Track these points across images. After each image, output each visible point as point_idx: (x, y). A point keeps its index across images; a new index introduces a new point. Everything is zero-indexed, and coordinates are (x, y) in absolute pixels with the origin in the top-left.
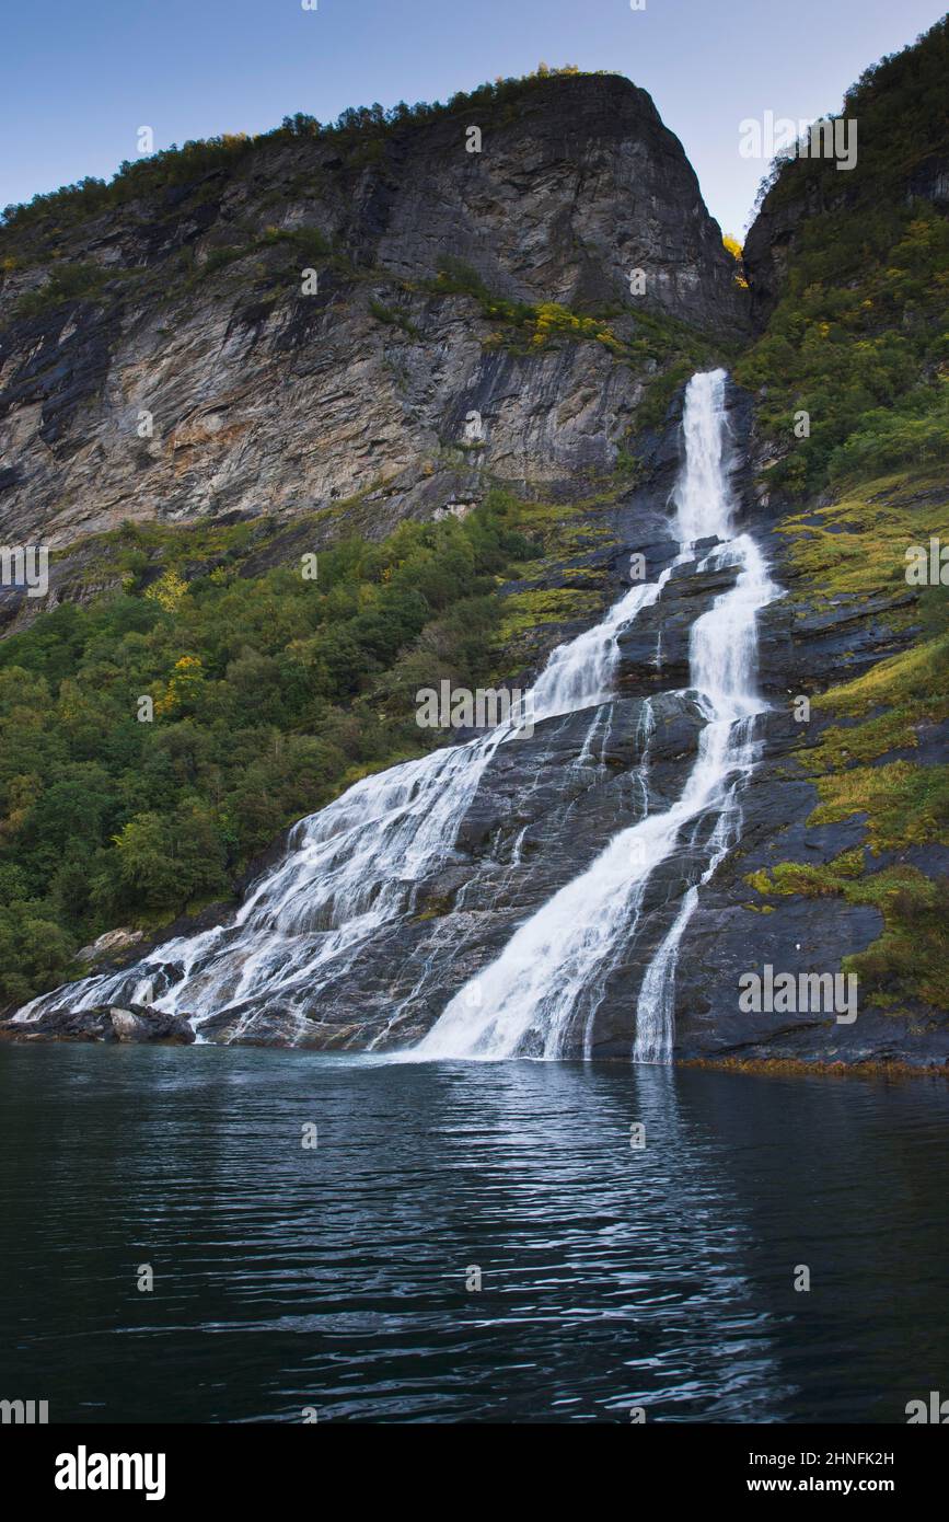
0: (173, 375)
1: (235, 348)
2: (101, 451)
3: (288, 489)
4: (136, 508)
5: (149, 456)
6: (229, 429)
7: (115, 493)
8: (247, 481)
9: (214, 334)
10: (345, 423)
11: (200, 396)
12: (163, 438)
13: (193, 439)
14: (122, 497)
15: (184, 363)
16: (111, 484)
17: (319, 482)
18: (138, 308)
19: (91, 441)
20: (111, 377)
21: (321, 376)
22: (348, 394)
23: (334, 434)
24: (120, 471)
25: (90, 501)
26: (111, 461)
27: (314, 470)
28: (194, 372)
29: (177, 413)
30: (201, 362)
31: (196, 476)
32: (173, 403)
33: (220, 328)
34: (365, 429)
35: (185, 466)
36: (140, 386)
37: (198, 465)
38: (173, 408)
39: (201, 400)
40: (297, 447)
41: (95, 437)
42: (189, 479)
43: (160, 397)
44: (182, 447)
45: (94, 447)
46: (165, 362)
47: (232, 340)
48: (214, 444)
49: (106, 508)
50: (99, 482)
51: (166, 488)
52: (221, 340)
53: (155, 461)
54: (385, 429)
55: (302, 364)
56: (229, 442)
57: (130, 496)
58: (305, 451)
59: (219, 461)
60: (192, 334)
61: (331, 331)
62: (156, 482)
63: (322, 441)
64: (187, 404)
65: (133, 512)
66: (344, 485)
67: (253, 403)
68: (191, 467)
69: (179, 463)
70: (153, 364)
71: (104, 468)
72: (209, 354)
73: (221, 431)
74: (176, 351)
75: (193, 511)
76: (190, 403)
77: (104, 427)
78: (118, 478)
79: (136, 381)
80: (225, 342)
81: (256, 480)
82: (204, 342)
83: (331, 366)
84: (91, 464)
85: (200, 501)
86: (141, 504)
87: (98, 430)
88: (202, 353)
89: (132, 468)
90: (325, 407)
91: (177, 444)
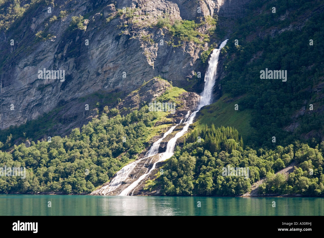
0: (101, 52)
1: (114, 46)
2: (89, 72)
3: (128, 82)
4: (97, 86)
5: (99, 73)
6: (115, 67)
7: (93, 82)
8: (119, 80)
9: (109, 43)
10: (138, 67)
11: (108, 58)
12: (101, 68)
13: (107, 69)
14: (94, 83)
15: (103, 50)
16: (92, 80)
17: (134, 81)
18: (92, 32)
19: (86, 69)
20: (89, 52)
21: (132, 55)
22: (138, 60)
23: (136, 70)
24: (93, 77)
25: (88, 84)
26: (91, 74)
27: (133, 78)
28: (106, 52)
29: (103, 62)
30: (107, 50)
31: (109, 78)
32: (102, 60)
33: (110, 41)
34: (142, 69)
35: (107, 76)
36: (95, 55)
37: (109, 75)
38: (102, 61)
39: (108, 59)
40: (129, 73)
41: (87, 68)
42: (108, 79)
43: (99, 58)
44: (105, 71)
45: (87, 71)
46: (100, 49)
47: (113, 44)
48: (112, 70)
49: (92, 86)
50: (89, 79)
51: (103, 81)
52: (111, 44)
53: (100, 74)
54: (146, 69)
55: (128, 52)
56: (115, 70)
57: (96, 83)
58: (131, 73)
59: (113, 75)
60: (105, 42)
61: (134, 44)
62: (101, 80)
63: (134, 71)
64: (105, 60)
65: (97, 87)
66: (139, 82)
67: (119, 60)
68: (108, 76)
69: (105, 75)
70: (97, 49)
71: (90, 76)
72: (109, 47)
73: (113, 68)
74: (102, 46)
75: (109, 86)
76: (106, 60)
77: (88, 66)
78: (93, 78)
79: (94, 53)
80: (112, 44)
81: (121, 80)
82: (107, 45)
83: (134, 53)
84: (87, 75)
85: (110, 84)
86: (98, 85)
87: (87, 67)
88: (107, 47)
89: (96, 76)
90: (134, 63)
91: (104, 70)
